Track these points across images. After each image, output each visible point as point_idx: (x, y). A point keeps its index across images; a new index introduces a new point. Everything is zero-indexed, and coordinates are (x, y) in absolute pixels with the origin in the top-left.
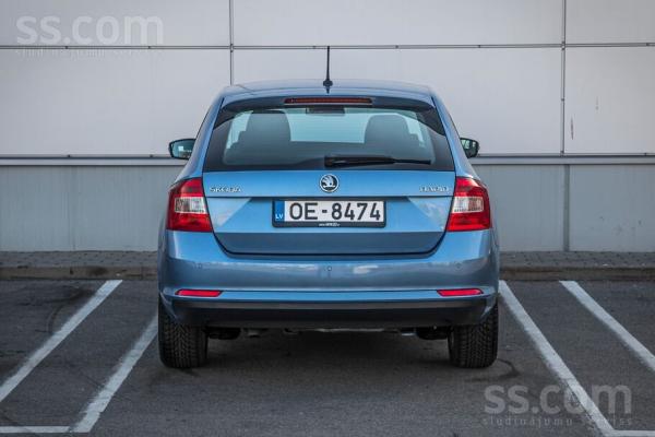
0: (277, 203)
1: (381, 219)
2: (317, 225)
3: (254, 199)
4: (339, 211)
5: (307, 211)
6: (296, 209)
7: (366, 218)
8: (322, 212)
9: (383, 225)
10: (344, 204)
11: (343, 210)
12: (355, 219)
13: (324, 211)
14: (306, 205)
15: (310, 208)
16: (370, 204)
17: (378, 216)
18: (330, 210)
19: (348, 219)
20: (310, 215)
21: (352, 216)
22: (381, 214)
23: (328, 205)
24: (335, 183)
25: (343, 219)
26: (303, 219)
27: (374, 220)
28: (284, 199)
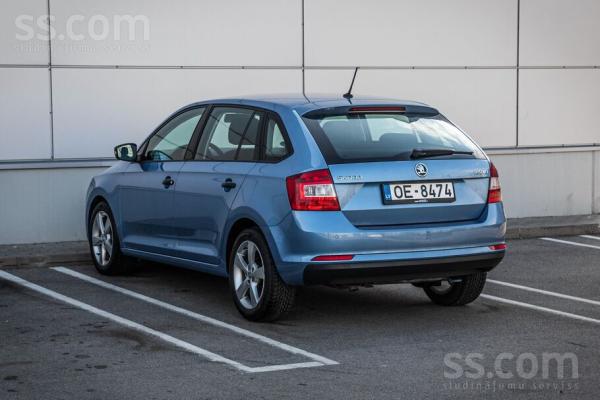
0: (385, 187)
1: (452, 196)
2: (412, 202)
3: (367, 184)
4: (425, 190)
5: (406, 192)
6: (398, 190)
7: (443, 195)
8: (415, 191)
9: (454, 199)
10: (428, 185)
11: (428, 190)
12: (437, 197)
13: (416, 191)
14: (404, 187)
15: (407, 189)
16: (444, 185)
17: (450, 194)
18: (420, 191)
19: (432, 197)
20: (408, 194)
21: (434, 194)
22: (452, 192)
23: (418, 187)
24: (425, 170)
25: (430, 197)
26: (403, 198)
27: (448, 196)
28: (388, 183)
